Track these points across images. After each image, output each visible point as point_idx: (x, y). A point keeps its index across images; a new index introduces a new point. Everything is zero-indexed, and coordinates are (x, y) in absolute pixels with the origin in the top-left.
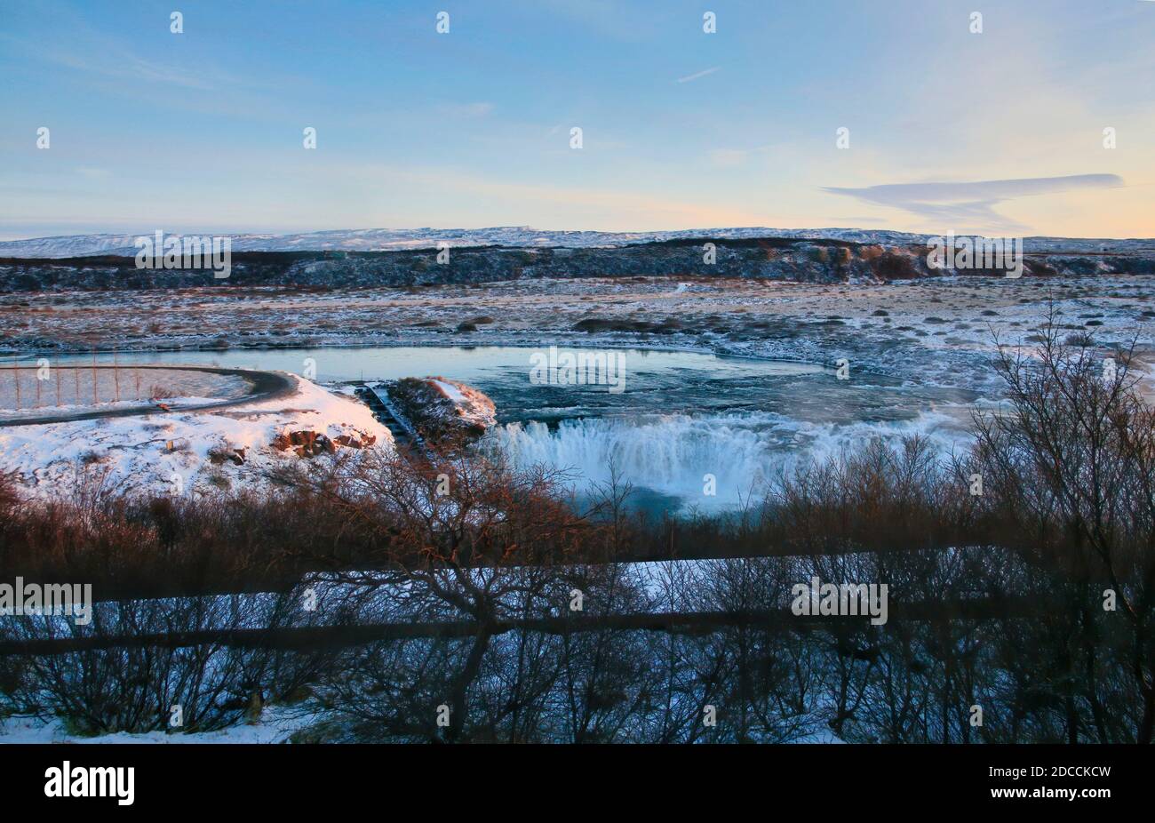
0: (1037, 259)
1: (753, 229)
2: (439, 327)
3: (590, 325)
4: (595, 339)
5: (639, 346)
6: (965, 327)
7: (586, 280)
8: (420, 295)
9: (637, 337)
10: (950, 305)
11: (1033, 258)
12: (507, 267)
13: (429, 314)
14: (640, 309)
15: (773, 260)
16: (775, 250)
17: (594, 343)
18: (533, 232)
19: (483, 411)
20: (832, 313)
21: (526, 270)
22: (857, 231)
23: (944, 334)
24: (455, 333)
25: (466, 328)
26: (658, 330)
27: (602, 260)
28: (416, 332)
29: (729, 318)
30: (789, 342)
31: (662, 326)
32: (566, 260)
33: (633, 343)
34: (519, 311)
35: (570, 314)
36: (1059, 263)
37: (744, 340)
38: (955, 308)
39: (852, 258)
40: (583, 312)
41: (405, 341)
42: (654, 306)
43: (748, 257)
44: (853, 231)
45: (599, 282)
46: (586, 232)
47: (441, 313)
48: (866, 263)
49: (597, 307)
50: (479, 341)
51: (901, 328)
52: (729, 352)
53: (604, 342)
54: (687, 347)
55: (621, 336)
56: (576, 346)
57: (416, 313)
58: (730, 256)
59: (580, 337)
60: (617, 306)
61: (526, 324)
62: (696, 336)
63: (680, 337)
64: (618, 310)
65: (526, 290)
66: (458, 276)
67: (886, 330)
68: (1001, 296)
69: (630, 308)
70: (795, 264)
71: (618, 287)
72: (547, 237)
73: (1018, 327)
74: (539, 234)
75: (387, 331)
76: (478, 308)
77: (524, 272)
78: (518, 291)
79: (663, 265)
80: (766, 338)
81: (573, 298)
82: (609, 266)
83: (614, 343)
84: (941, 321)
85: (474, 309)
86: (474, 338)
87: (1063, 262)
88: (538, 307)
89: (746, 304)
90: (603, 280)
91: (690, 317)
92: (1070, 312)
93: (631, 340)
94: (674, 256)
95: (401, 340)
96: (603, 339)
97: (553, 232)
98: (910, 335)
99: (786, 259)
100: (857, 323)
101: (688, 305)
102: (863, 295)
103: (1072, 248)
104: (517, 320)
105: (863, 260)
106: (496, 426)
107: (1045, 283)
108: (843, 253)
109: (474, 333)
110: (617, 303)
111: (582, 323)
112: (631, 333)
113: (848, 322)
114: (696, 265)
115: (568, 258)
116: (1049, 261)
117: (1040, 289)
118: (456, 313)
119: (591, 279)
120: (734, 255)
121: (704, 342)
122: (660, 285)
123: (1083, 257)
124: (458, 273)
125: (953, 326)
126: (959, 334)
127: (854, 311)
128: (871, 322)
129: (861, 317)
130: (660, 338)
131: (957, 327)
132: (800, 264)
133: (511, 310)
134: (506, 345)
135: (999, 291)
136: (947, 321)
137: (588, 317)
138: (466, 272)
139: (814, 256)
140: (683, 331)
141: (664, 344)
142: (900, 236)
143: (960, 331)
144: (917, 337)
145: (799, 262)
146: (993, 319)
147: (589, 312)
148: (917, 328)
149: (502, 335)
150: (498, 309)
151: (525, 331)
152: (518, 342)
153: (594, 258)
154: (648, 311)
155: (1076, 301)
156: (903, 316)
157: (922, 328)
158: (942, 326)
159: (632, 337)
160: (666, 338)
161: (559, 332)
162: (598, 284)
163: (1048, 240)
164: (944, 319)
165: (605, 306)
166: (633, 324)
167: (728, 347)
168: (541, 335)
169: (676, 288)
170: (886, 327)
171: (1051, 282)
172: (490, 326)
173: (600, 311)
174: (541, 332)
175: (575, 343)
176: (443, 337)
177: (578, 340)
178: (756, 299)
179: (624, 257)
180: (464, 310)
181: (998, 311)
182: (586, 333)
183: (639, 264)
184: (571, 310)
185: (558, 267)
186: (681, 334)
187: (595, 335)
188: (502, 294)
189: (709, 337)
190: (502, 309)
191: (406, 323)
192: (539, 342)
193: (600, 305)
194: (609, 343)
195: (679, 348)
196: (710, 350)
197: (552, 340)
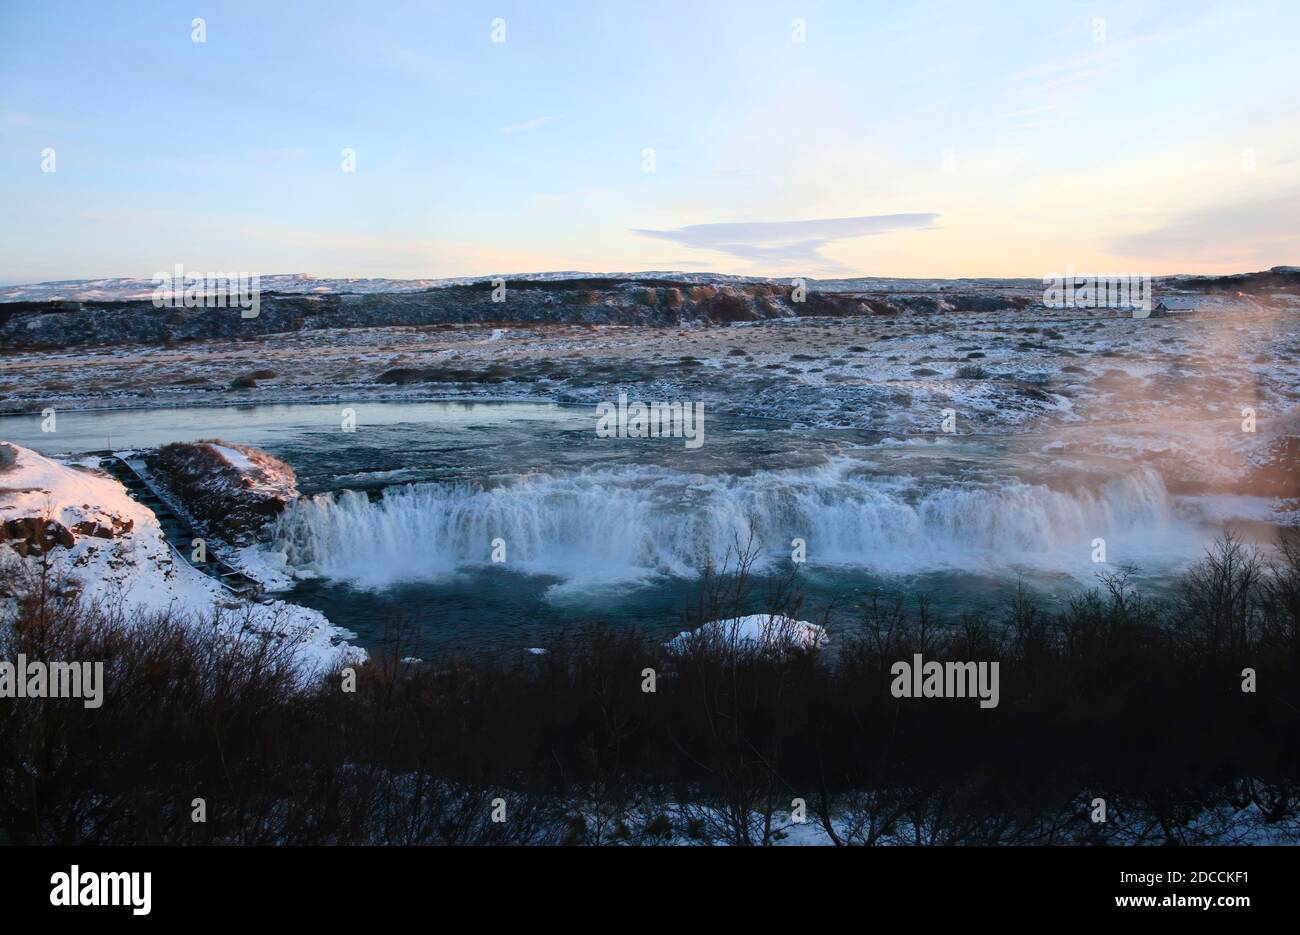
0: (876, 298)
1: (564, 273)
3: (398, 376)
4: (407, 391)
5: (462, 398)
7: (383, 329)
8: (179, 350)
9: (458, 387)
12: (285, 318)
13: (193, 371)
14: (456, 357)
15: (595, 303)
16: (597, 292)
18: (310, 281)
19: (279, 481)
20: (684, 354)
21: (308, 321)
22: (678, 274)
23: (820, 370)
24: (229, 391)
25: (241, 386)
26: (480, 378)
27: (398, 307)
28: (178, 394)
29: (563, 363)
32: (356, 307)
33: (456, 394)
34: (307, 364)
35: (371, 365)
39: (683, 299)
40: (386, 362)
42: (470, 354)
43: (568, 300)
44: (674, 274)
45: (399, 332)
46: (374, 280)
48: (699, 305)
49: (403, 357)
51: (769, 366)
52: (574, 400)
53: (420, 395)
54: (521, 397)
55: (438, 387)
57: (177, 369)
58: (546, 300)
59: (388, 389)
60: (427, 356)
61: (318, 378)
62: (530, 384)
63: (511, 385)
64: (430, 358)
65: (312, 342)
66: (224, 329)
67: (752, 369)
69: (442, 357)
70: (621, 308)
71: (422, 336)
72: (328, 286)
74: (319, 283)
77: (306, 323)
78: (302, 343)
79: (470, 312)
80: (615, 382)
81: (372, 348)
82: (407, 314)
83: (431, 396)
84: (809, 358)
85: (251, 363)
86: (253, 395)
87: (903, 300)
88: (331, 358)
89: (580, 348)
90: (404, 328)
91: (515, 364)
93: (452, 391)
94: (482, 301)
96: (418, 391)
97: (335, 280)
98: (781, 373)
99: (609, 302)
100: (716, 364)
101: (512, 350)
102: (706, 336)
104: (306, 374)
105: (694, 302)
106: (299, 499)
108: (673, 295)
109: (253, 390)
110: (424, 351)
111: (388, 374)
112: (450, 383)
113: (705, 363)
114: (508, 311)
115: (357, 306)
118: (228, 368)
119: (388, 328)
120: (551, 298)
121: (542, 390)
122: (471, 332)
124: (225, 326)
126: (838, 370)
127: (706, 351)
128: (731, 361)
129: (717, 357)
130: (486, 387)
132: (625, 308)
133: (297, 363)
134: (296, 403)
136: (816, 358)
137: (396, 367)
138: (235, 324)
139: (641, 298)
140: (511, 379)
141: (493, 394)
142: (725, 279)
143: (836, 367)
144: (792, 375)
145: (625, 304)
147: (393, 362)
148: (787, 366)
150: (281, 361)
151: (318, 386)
152: (312, 398)
153: (389, 305)
156: (763, 354)
159: (453, 387)
160: (492, 387)
161: (361, 385)
162: (397, 333)
163: (880, 281)
164: (813, 356)
165: (413, 355)
167: (572, 393)
168: (339, 390)
169: (490, 335)
170: (750, 366)
172: (272, 382)
173: (405, 361)
174: (338, 386)
175: (383, 397)
176: (214, 395)
177: (387, 393)
179: (424, 304)
180: (239, 364)
181: (866, 347)
182: (394, 385)
183: (442, 310)
184: (374, 359)
185: (347, 317)
186: (511, 382)
187: (406, 387)
188: (282, 347)
190: (286, 362)
192: (337, 397)
193: (406, 354)
194: (426, 396)
195: (511, 398)
196: (550, 399)
197: (354, 395)
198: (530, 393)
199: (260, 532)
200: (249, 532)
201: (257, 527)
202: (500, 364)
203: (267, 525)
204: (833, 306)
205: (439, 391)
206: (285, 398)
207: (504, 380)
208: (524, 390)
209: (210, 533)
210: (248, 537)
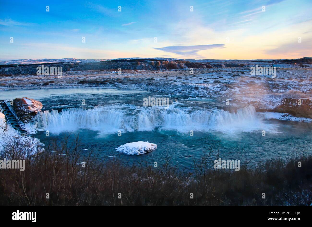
0: (208, 64)
2: (38, 84)
4: (84, 86)
5: (96, 87)
6: (188, 79)
7: (87, 71)
9: (96, 85)
10: (185, 74)
11: (207, 64)
13: (37, 81)
14: (99, 78)
15: (140, 65)
16: (141, 62)
17: (83, 87)
18: (76, 60)
20: (152, 77)
21: (71, 69)
23: (181, 81)
24: (42, 86)
25: (46, 84)
26: (102, 83)
27: (92, 66)
28: (31, 86)
29: (123, 79)
30: (138, 85)
31: (103, 82)
33: (94, 87)
34: (64, 79)
35: (79, 80)
36: (213, 65)
37: (126, 84)
38: (186, 75)
39: (160, 64)
40: (82, 79)
41: (26, 88)
43: (133, 64)
45: (90, 72)
47: (40, 80)
49: (87, 78)
50: (49, 87)
51: (170, 80)
53: (86, 87)
54: (110, 87)
55: (91, 85)
56: (78, 88)
57: (33, 80)
58: (128, 64)
59: (79, 85)
60: (93, 77)
61: (65, 83)
64: (93, 78)
67: (166, 81)
68: (198, 72)
69: (96, 77)
71: (96, 73)
72: (80, 61)
73: (202, 79)
74: (78, 60)
75: (21, 86)
76: (52, 79)
80: (132, 84)
81: (81, 75)
82: (95, 68)
83: (89, 87)
84: (181, 78)
86: (48, 87)
87: (214, 65)
88: (70, 78)
89: (130, 76)
90: (92, 71)
91: (112, 79)
92: (215, 75)
93: (94, 86)
95: (25, 88)
96: (86, 86)
98: (172, 82)
99: (143, 65)
100: (158, 79)
101: (113, 76)
102: (162, 73)
103: (216, 62)
104: (62, 81)
105: (163, 65)
107: (209, 69)
108: (158, 63)
109: (48, 85)
111: (81, 82)
112: (94, 84)
113: (156, 79)
115: (83, 65)
116: (211, 65)
117: (208, 71)
118: (45, 80)
121: (114, 86)
122: (107, 72)
123: (219, 63)
125: (184, 79)
126: (186, 81)
127: (159, 76)
128: (162, 79)
129: (160, 78)
130: (102, 85)
131: (185, 79)
132: (147, 66)
133: (62, 79)
134: (57, 88)
135: (198, 71)
136: (183, 78)
137: (84, 80)
139: (151, 64)
140: (109, 83)
141: (103, 87)
142: (174, 59)
143: (186, 80)
144: (174, 82)
146: (195, 77)
147: (84, 79)
148: (174, 80)
149: (56, 86)
151: (63, 85)
152: (61, 87)
154: (101, 78)
155: (217, 73)
156: (171, 77)
157: (175, 80)
158: (181, 79)
159: (94, 85)
160: (104, 85)
161: (74, 84)
163: (211, 60)
164: (182, 78)
165: (89, 77)
166: (95, 81)
168: (68, 85)
169: (112, 72)
170: (166, 80)
171: (211, 69)
172: (53, 83)
173: (87, 79)
174: (68, 84)
175: (77, 87)
176: (38, 87)
177: (79, 86)
178: (133, 74)
180: (48, 79)
181: (197, 75)
182: (81, 84)
184: (80, 78)
187: (84, 85)
189: (116, 84)
191: (29, 83)
192: (67, 87)
193: (88, 77)
194: (87, 87)
195: (107, 87)
196: (116, 88)
197: (70, 87)
198: (112, 86)
199: (31, 120)
200: (28, 120)
201: (30, 119)
202: (109, 79)
203: (32, 118)
204: (197, 66)
205: (91, 86)
206: (54, 87)
207: (107, 83)
208: (111, 86)
209: (20, 120)
210: (28, 121)
